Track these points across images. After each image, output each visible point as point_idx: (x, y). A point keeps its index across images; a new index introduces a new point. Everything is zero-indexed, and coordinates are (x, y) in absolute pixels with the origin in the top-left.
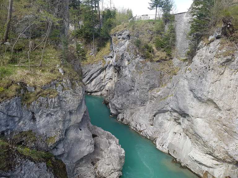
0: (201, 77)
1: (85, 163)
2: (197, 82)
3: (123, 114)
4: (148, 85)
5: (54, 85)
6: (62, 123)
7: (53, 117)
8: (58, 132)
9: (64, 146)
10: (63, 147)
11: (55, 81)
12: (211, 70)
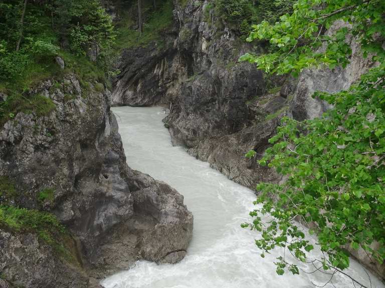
0: (336, 72)
1: (116, 237)
2: (328, 82)
3: (197, 148)
4: (244, 89)
5: (46, 91)
6: (66, 163)
7: (47, 151)
8: (61, 181)
9: (74, 205)
10: (72, 209)
11: (47, 81)
12: (352, 58)
